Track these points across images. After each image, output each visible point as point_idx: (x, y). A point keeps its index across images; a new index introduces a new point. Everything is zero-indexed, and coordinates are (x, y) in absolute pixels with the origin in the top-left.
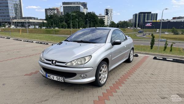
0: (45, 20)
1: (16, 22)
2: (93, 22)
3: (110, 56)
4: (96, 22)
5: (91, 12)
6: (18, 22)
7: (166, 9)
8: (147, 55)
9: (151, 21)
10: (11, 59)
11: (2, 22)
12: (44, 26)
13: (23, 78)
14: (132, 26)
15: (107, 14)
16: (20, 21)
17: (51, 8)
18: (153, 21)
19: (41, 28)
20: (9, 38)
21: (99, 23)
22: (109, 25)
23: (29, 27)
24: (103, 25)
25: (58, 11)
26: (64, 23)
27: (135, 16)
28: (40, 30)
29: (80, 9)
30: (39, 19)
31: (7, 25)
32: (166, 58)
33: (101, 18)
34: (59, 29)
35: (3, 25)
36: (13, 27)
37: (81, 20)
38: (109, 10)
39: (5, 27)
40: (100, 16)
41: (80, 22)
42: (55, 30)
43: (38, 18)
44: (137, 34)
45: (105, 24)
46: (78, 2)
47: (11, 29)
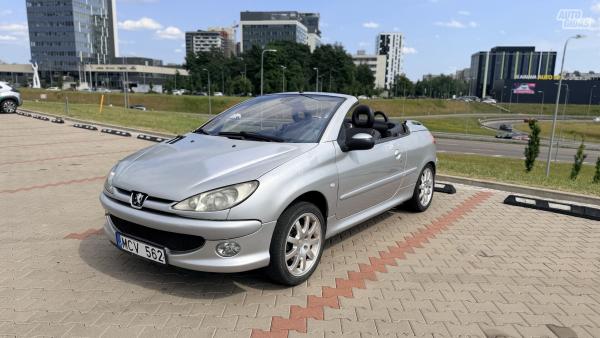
0: (184, 67)
1: (93, 73)
2: (335, 74)
3: (332, 185)
4: (346, 78)
5: (332, 43)
6: (100, 74)
7: (579, 36)
8: (486, 187)
9: (534, 77)
10: (43, 187)
11: (53, 73)
12: (179, 88)
13: (58, 244)
14: (465, 93)
15: (384, 50)
16: (105, 68)
17: (205, 29)
18: (540, 77)
19: (170, 92)
20: (62, 122)
21: (354, 78)
22: (388, 87)
23: (133, 88)
24: (368, 86)
25: (226, 42)
26: (244, 79)
27: (477, 60)
28: (167, 98)
29: (297, 34)
30: (165, 64)
31: (67, 80)
32: (547, 202)
33: (363, 63)
34: (226, 98)
35: (56, 79)
36: (84, 86)
37: (298, 71)
38: (391, 38)
39: (60, 86)
40: (360, 56)
41: (293, 75)
42: (212, 101)
43: (161, 62)
44: (482, 119)
45: (376, 82)
46: (289, 13)
47: (79, 94)
